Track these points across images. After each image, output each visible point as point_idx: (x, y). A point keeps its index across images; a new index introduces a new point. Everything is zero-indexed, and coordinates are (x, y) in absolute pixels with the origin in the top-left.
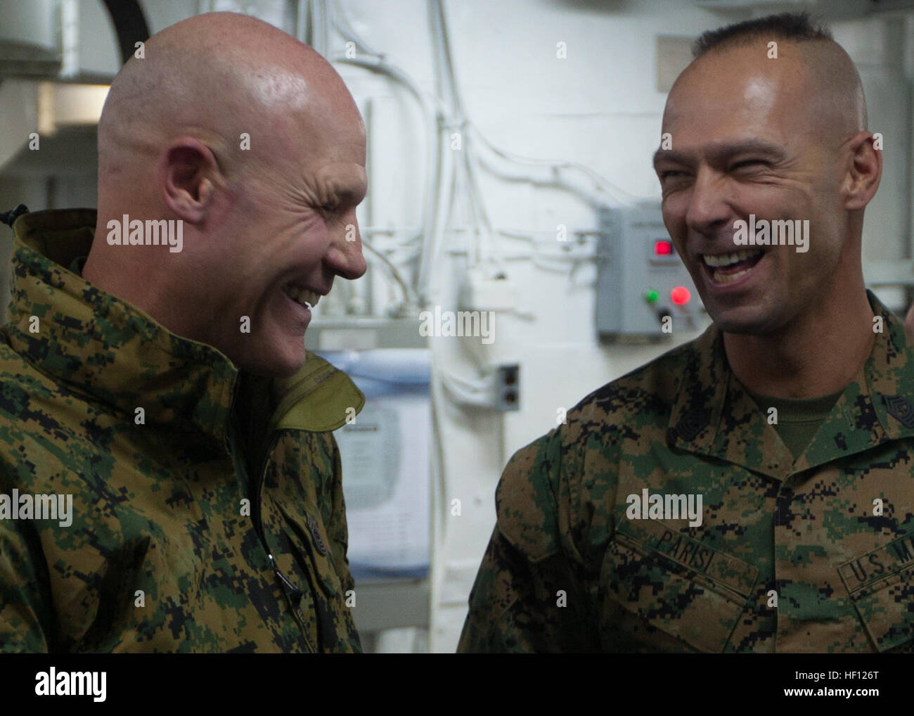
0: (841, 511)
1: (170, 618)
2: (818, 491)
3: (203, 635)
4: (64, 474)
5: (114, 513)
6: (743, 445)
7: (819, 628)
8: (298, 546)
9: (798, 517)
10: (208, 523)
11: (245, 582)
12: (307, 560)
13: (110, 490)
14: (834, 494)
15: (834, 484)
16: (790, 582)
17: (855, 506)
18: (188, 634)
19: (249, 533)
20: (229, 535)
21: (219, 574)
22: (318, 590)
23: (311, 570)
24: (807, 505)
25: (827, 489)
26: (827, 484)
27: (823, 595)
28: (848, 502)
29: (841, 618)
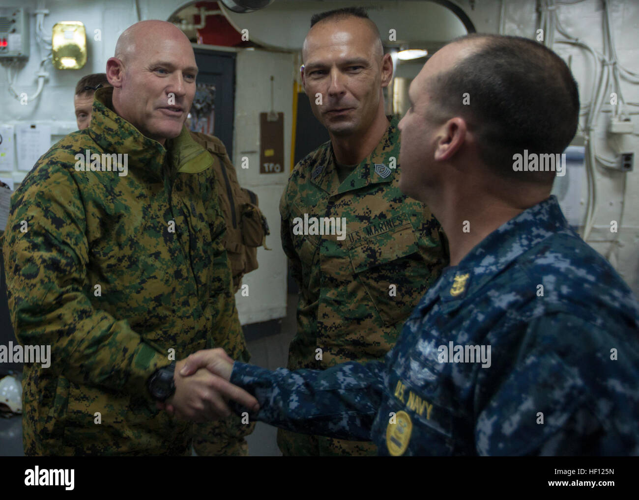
0: (350, 212)
1: (130, 243)
2: (342, 204)
3: (142, 248)
4: (98, 185)
5: (113, 202)
6: (327, 182)
7: (336, 260)
8: (186, 213)
9: (332, 214)
10: (152, 206)
11: (162, 228)
12: (189, 219)
13: (115, 192)
14: (349, 205)
15: (350, 201)
16: (327, 240)
17: (356, 210)
18: (135, 249)
19: (167, 209)
20: (159, 210)
21: (152, 225)
22: (191, 230)
23: (189, 223)
24: (336, 209)
25: (346, 203)
26: (346, 201)
27: (338, 247)
28: (354, 208)
29: (344, 257)
